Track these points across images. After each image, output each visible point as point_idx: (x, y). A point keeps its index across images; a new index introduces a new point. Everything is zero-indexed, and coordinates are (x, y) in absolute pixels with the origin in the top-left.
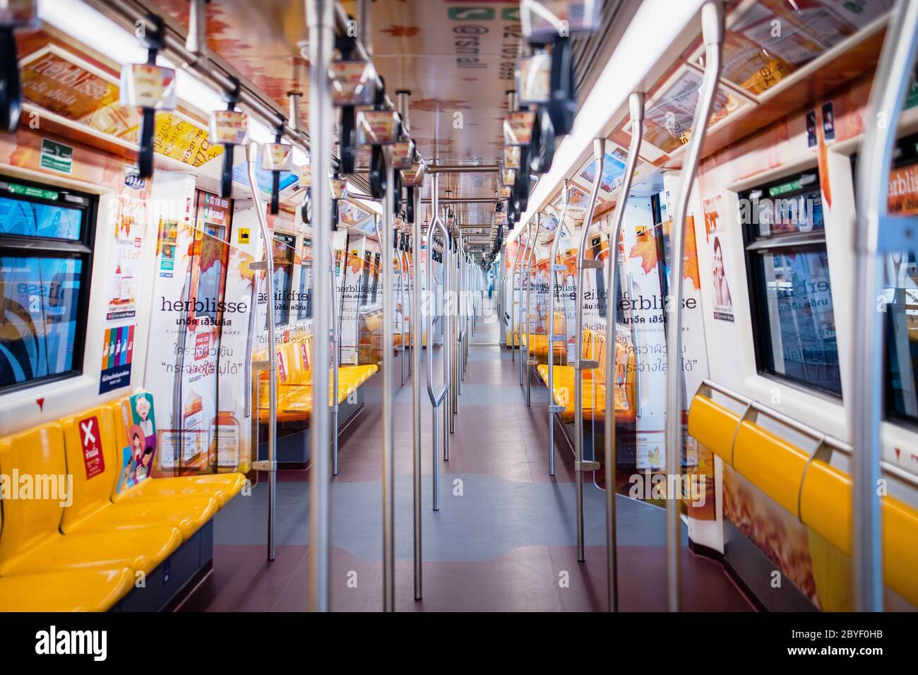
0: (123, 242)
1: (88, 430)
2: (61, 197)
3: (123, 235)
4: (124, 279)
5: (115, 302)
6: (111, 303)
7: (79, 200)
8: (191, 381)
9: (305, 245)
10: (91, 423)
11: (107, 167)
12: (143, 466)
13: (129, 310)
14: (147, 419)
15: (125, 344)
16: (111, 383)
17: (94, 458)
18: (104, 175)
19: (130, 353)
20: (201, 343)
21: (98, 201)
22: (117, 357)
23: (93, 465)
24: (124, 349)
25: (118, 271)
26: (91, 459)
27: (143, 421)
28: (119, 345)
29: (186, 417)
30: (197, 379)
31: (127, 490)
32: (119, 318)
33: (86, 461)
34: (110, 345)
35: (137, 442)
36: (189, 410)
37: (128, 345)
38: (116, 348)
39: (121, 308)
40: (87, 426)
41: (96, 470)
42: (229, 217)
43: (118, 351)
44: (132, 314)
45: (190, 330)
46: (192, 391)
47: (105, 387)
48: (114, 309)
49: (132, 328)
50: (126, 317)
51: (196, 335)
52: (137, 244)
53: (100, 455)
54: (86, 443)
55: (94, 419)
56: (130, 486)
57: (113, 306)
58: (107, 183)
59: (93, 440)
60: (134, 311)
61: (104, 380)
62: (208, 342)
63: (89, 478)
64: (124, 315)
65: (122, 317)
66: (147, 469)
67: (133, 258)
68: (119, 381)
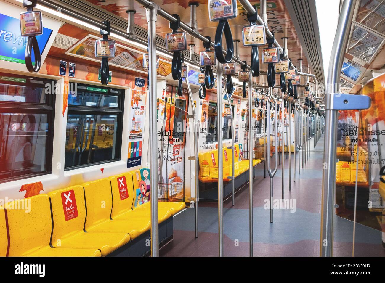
0: (136, 108)
1: (121, 182)
2: (109, 91)
3: (135, 105)
4: (136, 123)
5: (132, 131)
6: (131, 132)
7: (116, 92)
8: (171, 164)
9: (225, 107)
10: (123, 179)
11: (127, 79)
12: (146, 197)
13: (139, 135)
14: (147, 178)
15: (138, 149)
16: (132, 164)
17: (124, 192)
18: (126, 81)
19: (140, 152)
20: (176, 149)
21: (125, 92)
22: (135, 154)
23: (124, 195)
24: (138, 150)
25: (134, 119)
26: (122, 193)
27: (146, 179)
28: (135, 149)
29: (169, 179)
30: (174, 163)
31: (139, 205)
32: (135, 138)
33: (120, 193)
34: (131, 149)
35: (143, 187)
36: (171, 176)
37: (139, 149)
38: (134, 150)
39: (136, 134)
40: (121, 180)
41: (124, 197)
42: (187, 97)
43: (135, 151)
44: (141, 137)
45: (170, 143)
46: (172, 168)
47: (129, 165)
48: (133, 135)
49: (141, 142)
50: (138, 138)
51: (173, 146)
52: (142, 108)
53: (127, 191)
54: (120, 186)
55: (124, 177)
56: (140, 204)
57: (132, 133)
58: (127, 85)
59: (124, 185)
60: (142, 136)
61: (129, 162)
62: (179, 148)
63: (121, 200)
64: (137, 137)
65: (136, 138)
66: (148, 198)
67: (140, 114)
68: (136, 163)
